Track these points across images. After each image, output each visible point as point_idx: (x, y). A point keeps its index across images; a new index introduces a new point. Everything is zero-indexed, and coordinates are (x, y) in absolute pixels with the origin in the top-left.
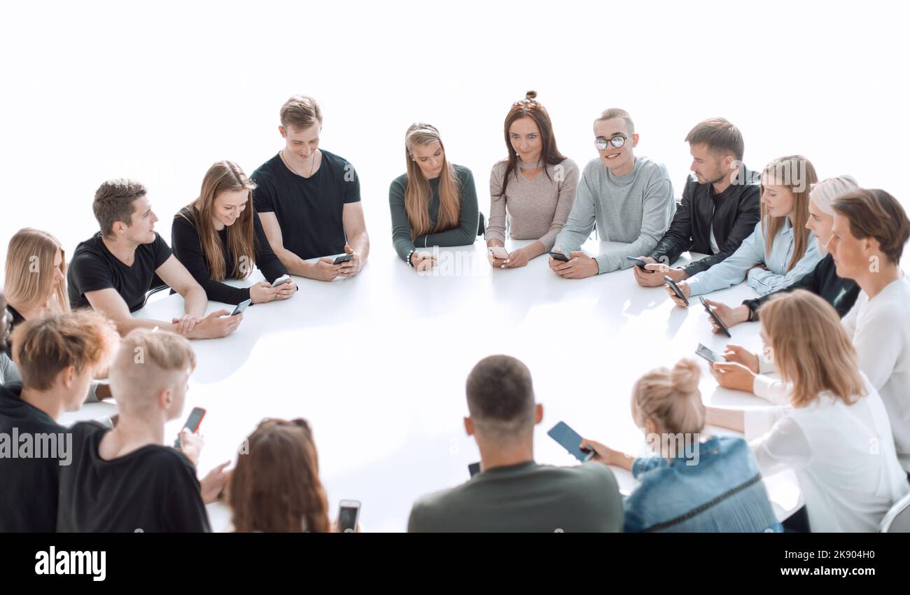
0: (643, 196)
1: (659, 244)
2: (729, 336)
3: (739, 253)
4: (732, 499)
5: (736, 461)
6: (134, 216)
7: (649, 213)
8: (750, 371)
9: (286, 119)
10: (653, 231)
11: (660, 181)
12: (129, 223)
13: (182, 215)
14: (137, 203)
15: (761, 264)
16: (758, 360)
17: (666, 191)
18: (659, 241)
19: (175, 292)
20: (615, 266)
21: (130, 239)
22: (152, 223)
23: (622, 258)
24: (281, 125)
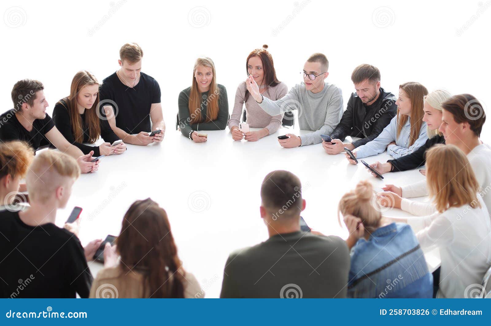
0: (328, 104)
1: (335, 130)
2: (383, 178)
3: (381, 136)
4: (405, 258)
5: (406, 236)
6: (35, 101)
7: (330, 114)
8: (398, 196)
9: (124, 56)
10: (332, 124)
11: (338, 96)
12: (32, 105)
13: (61, 103)
14: (38, 93)
15: (394, 142)
16: (402, 191)
17: (339, 102)
18: (334, 128)
19: (56, 148)
20: (311, 143)
21: (31, 115)
22: (45, 107)
23: (314, 138)
24: (120, 59)
